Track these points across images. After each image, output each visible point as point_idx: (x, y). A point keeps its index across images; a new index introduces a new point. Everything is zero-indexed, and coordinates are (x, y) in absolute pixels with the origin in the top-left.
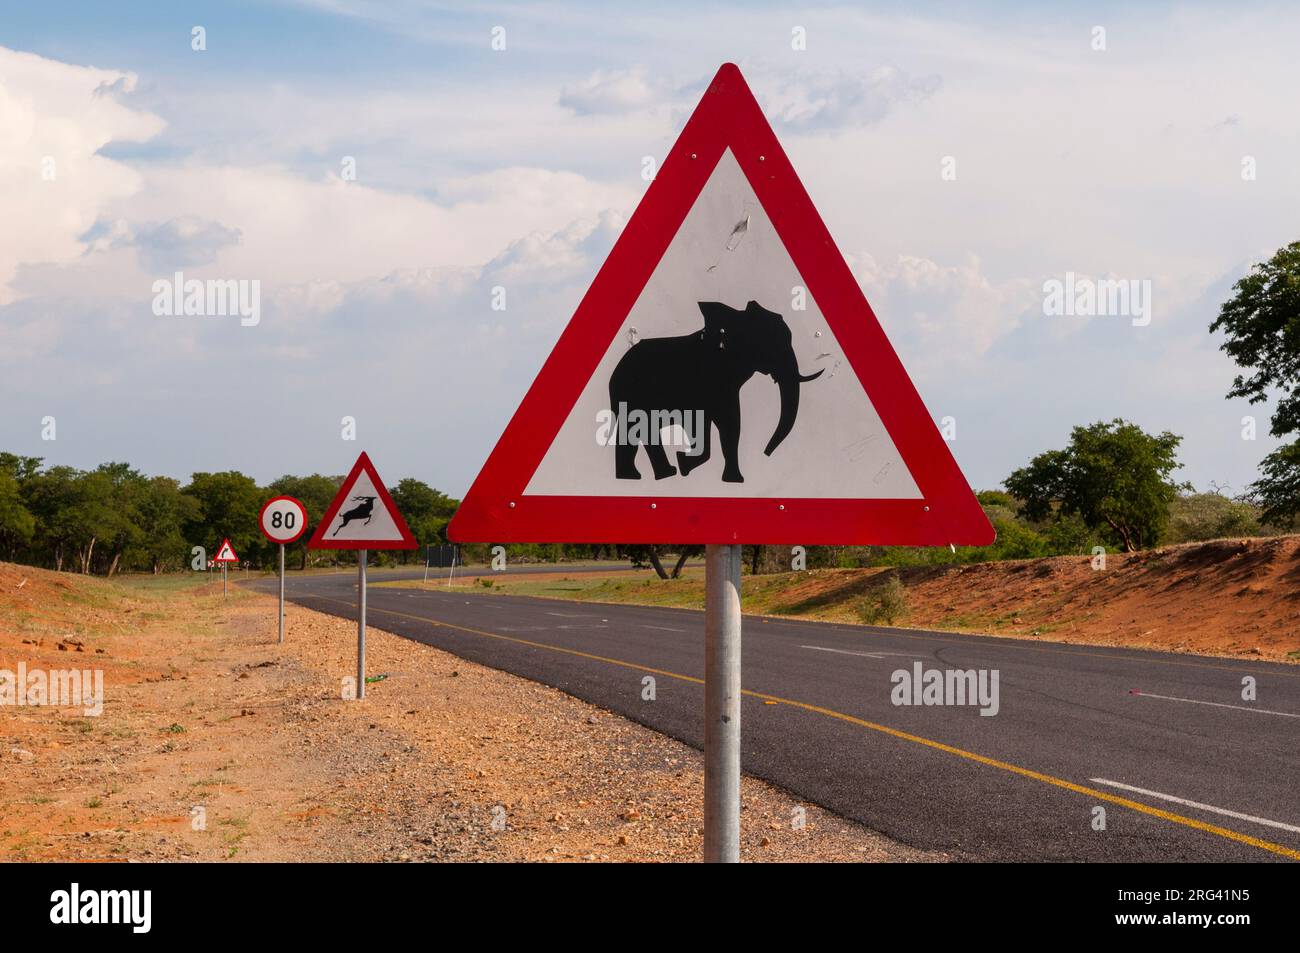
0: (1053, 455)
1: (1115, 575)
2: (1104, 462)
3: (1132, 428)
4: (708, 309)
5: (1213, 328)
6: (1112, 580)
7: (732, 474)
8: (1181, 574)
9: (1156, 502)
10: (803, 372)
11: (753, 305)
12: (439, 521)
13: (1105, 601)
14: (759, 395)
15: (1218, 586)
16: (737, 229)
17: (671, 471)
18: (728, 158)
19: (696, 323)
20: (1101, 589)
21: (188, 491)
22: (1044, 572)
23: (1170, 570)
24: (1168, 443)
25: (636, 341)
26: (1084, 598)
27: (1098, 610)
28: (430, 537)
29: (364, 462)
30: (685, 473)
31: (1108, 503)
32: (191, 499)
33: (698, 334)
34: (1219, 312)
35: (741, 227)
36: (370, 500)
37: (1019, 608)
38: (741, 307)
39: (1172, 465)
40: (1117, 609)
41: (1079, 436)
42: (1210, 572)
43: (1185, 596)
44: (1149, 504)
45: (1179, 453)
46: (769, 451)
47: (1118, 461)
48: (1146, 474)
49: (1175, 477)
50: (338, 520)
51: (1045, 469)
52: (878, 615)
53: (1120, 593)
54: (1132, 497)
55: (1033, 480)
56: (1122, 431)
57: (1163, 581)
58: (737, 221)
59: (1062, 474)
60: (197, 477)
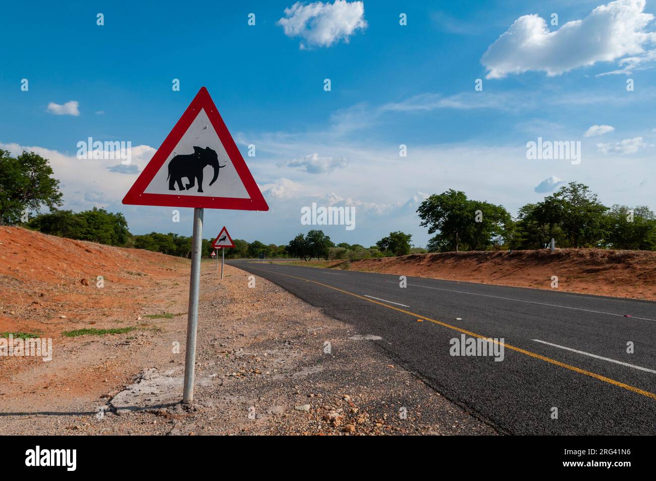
0: (386, 238)
1: (394, 261)
2: (396, 240)
3: (402, 233)
4: (196, 148)
5: (417, 211)
6: (393, 262)
7: (200, 190)
8: (407, 261)
9: (407, 248)
10: (220, 165)
11: (208, 148)
12: (262, 250)
13: (391, 266)
14: (208, 171)
15: (414, 263)
16: (204, 129)
17: (184, 189)
18: (203, 111)
19: (193, 152)
20: (391, 264)
21: (210, 242)
22: (380, 260)
23: (405, 260)
24: (409, 236)
25: (176, 155)
26: (387, 265)
27: (389, 268)
28: (260, 253)
29: (224, 229)
30: (188, 189)
31: (397, 248)
32: (210, 243)
33: (192, 154)
34: (418, 208)
35: (205, 128)
36: (225, 237)
37: (374, 267)
38: (205, 148)
39: (410, 241)
40: (393, 268)
41: (391, 234)
42: (413, 261)
43: (407, 265)
44: (405, 248)
45: (412, 238)
46: (210, 185)
47: (399, 240)
48: (405, 242)
49: (411, 243)
50: (218, 241)
51: (384, 241)
52: (345, 268)
53: (394, 265)
54: (402, 247)
55: (382, 243)
56: (400, 233)
57: (403, 262)
58: (205, 126)
59: (388, 242)
60: (212, 239)
